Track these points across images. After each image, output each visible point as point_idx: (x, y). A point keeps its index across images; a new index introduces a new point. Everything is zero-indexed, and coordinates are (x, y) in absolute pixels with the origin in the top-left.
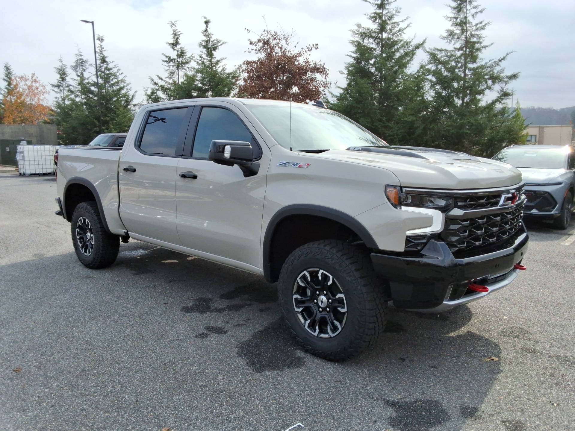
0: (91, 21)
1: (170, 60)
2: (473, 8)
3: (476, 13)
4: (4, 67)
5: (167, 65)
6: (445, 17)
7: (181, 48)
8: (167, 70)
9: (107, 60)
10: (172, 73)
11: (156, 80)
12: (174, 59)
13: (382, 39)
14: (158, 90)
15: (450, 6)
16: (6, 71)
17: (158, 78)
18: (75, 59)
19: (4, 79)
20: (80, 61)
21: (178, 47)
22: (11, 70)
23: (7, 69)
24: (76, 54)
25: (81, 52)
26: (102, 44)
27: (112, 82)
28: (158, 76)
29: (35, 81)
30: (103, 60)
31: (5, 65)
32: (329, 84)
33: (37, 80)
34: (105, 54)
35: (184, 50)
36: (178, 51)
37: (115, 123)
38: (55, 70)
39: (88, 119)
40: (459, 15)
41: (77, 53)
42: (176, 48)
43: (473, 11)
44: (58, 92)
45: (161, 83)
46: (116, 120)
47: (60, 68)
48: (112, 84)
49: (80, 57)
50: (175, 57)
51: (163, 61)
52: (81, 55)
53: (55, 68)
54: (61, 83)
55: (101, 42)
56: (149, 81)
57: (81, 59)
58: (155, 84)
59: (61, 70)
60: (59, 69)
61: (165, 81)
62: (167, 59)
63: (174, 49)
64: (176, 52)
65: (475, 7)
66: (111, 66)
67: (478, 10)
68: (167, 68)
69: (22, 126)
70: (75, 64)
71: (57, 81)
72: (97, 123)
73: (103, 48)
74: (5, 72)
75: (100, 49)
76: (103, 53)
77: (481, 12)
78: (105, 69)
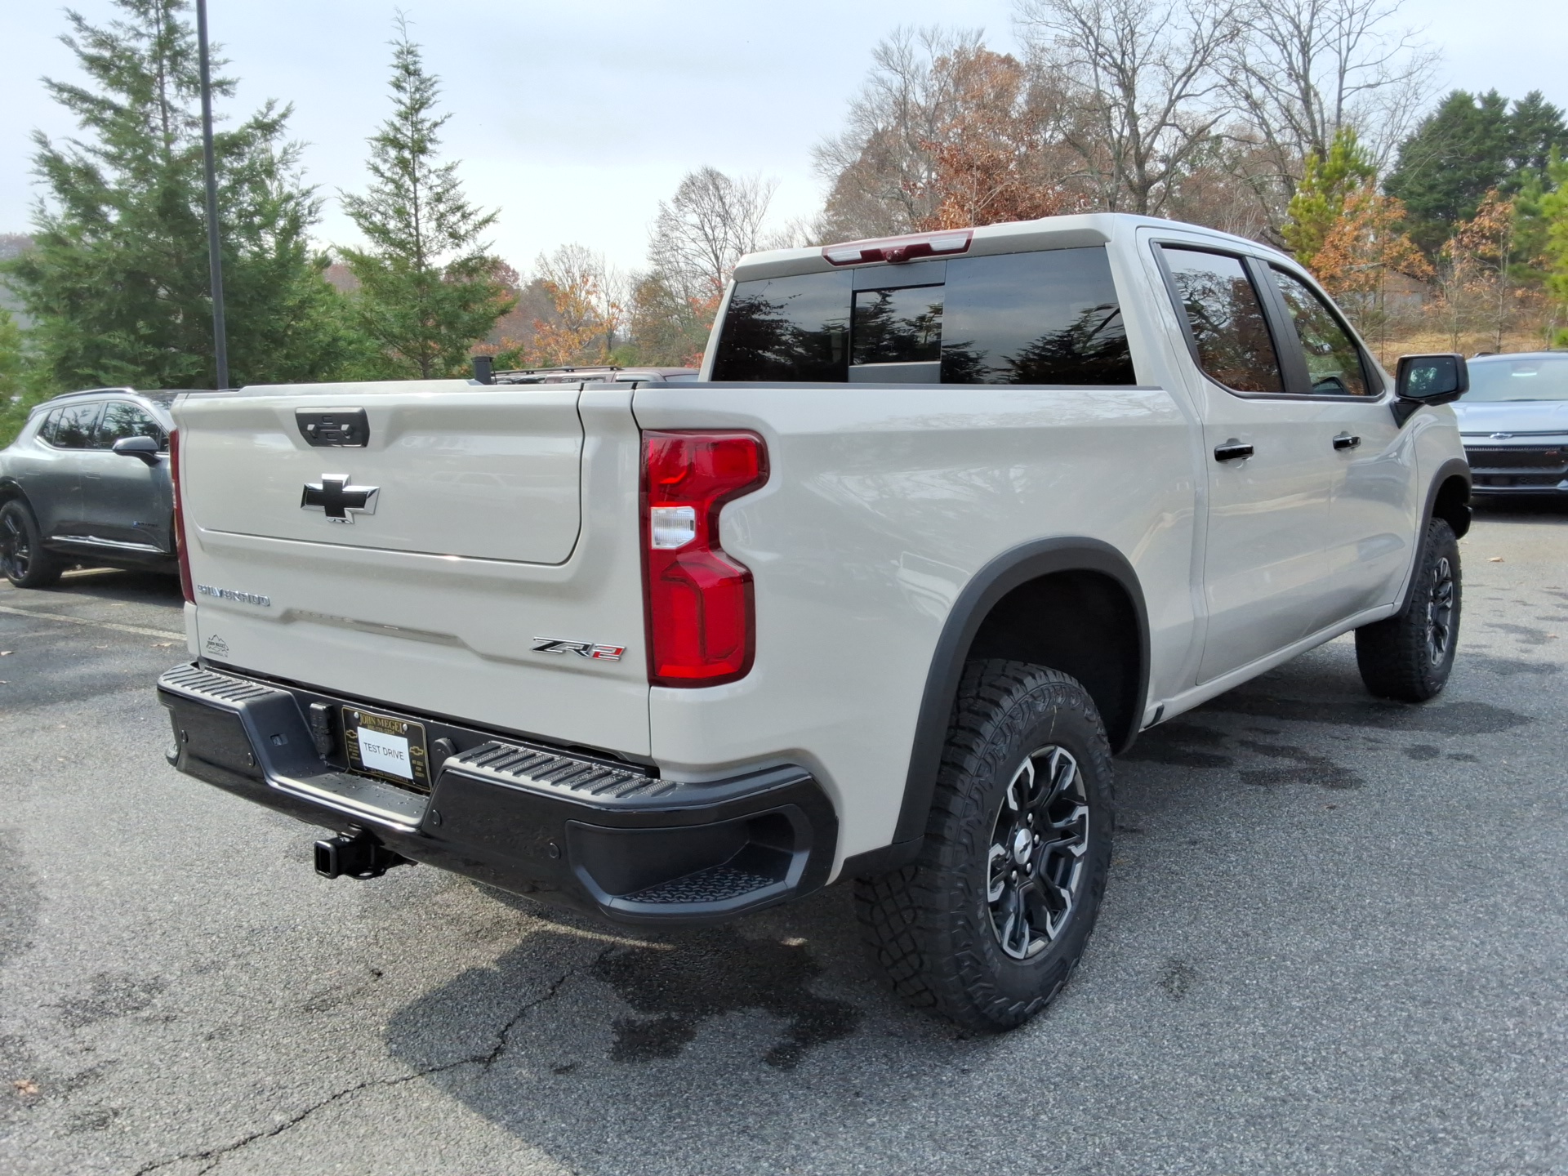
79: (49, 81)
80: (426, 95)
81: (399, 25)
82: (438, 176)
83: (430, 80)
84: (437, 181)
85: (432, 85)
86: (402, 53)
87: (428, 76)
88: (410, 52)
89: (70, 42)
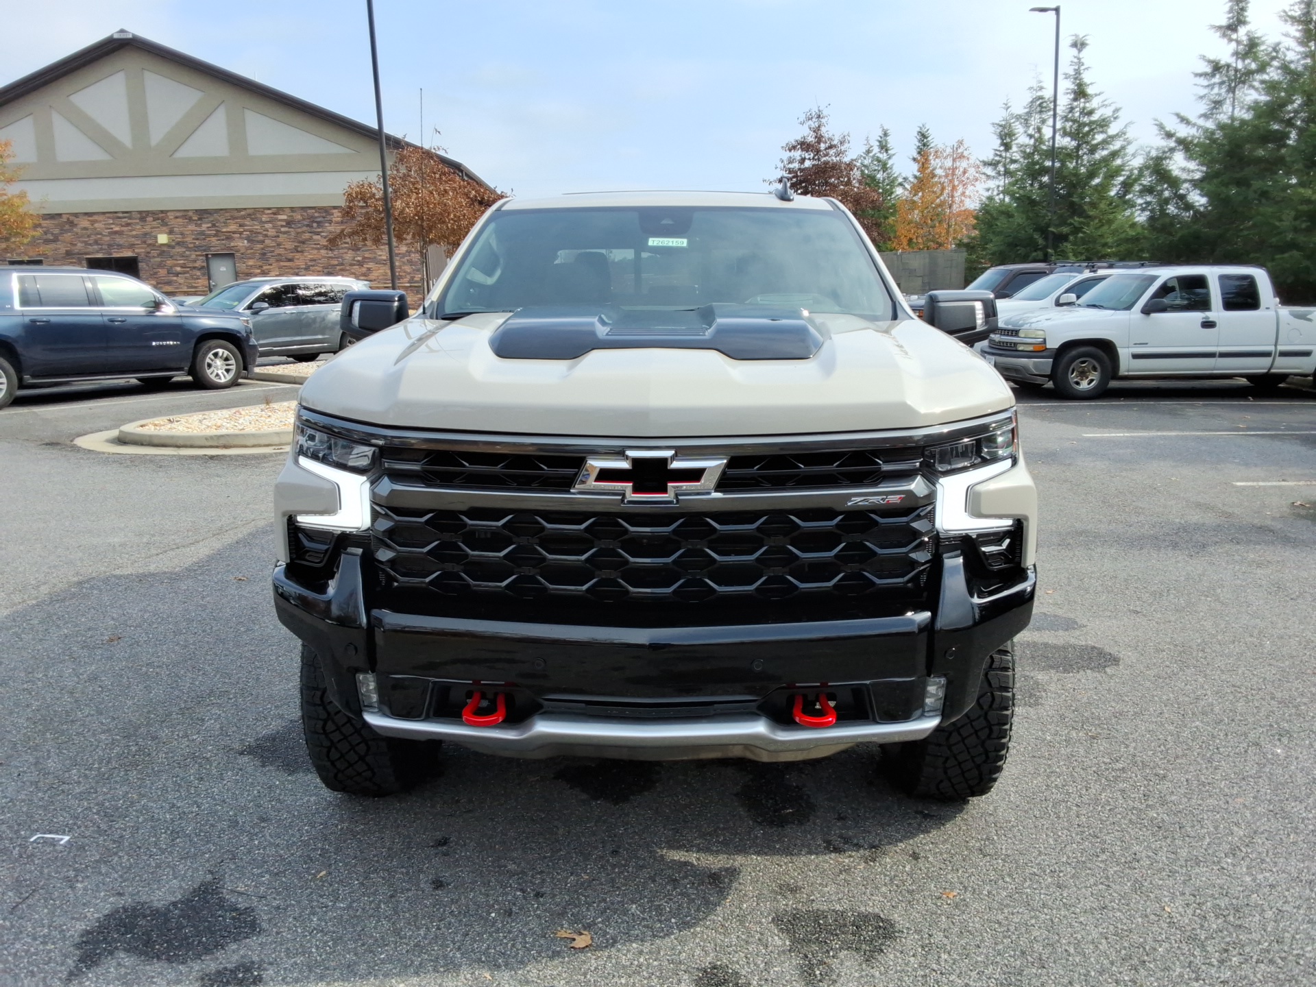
0: (1054, 6)
1: (1217, 67)
4: (916, 135)
5: (1206, 83)
7: (1247, 34)
8: (1201, 97)
9: (1090, 91)
10: (1218, 104)
11: (1172, 125)
12: (1228, 66)
14: (1172, 150)
16: (920, 141)
17: (1178, 120)
18: (1027, 98)
19: (914, 159)
20: (1038, 103)
21: (1242, 32)
22: (929, 139)
23: (923, 136)
24: (1031, 88)
25: (1040, 82)
26: (1081, 55)
27: (1094, 142)
28: (1178, 115)
29: (962, 156)
30: (1080, 93)
31: (918, 129)
33: (966, 154)
34: (1087, 77)
35: (1258, 38)
36: (1238, 42)
37: (1082, 238)
38: (992, 129)
39: (1022, 234)
41: (1035, 85)
42: (1234, 36)
44: (994, 177)
45: (1183, 132)
46: (1085, 233)
47: (1003, 123)
48: (1093, 145)
49: (1039, 94)
50: (1231, 60)
51: (1197, 75)
52: (1041, 88)
53: (993, 124)
54: (1000, 156)
55: (1080, 51)
56: (1155, 130)
57: (1041, 98)
58: (1169, 135)
59: (1003, 127)
60: (1001, 126)
61: (1194, 125)
62: (1208, 69)
63: (1231, 40)
64: (1234, 45)
66: (1094, 103)
68: (1203, 92)
69: (896, 254)
70: (1027, 110)
71: (993, 152)
72: (1041, 241)
73: (1083, 65)
74: (918, 144)
75: (1077, 67)
76: (1083, 76)
78: (1081, 113)
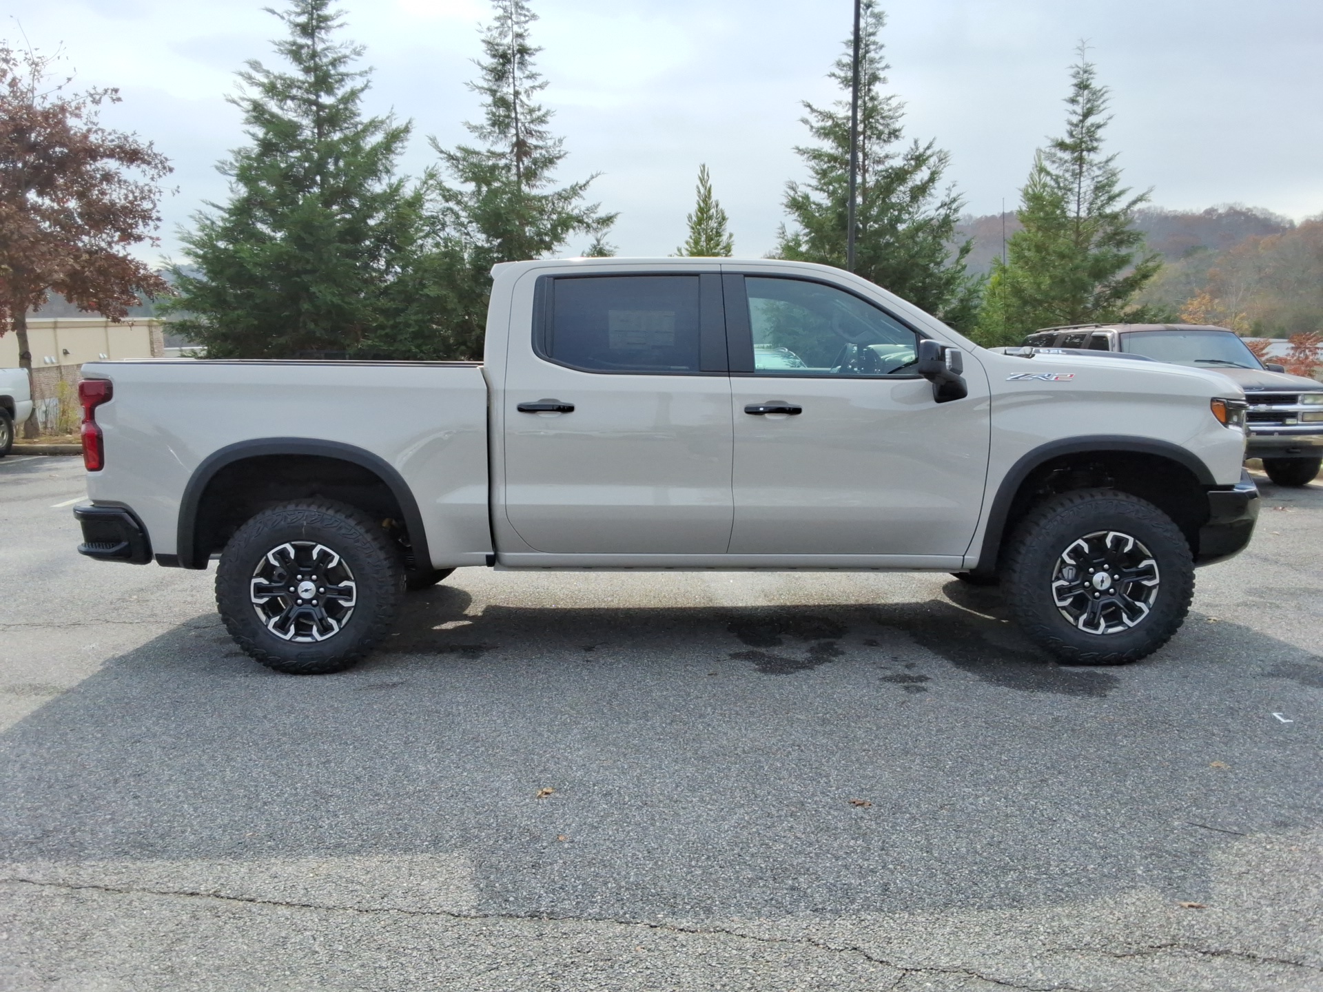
2: (528, 77)
3: (533, 88)
6: (467, 84)
13: (321, 107)
15: (479, 64)
32: (158, 194)
40: (499, 86)
43: (528, 83)
65: (532, 76)
67: (537, 84)
77: (541, 87)
79: (797, 148)
80: (1096, 103)
81: (1080, 52)
82: (1099, 168)
83: (1100, 91)
84: (1098, 172)
85: (1102, 95)
86: (1078, 73)
87: (1098, 88)
88: (1085, 72)
89: (805, 121)
